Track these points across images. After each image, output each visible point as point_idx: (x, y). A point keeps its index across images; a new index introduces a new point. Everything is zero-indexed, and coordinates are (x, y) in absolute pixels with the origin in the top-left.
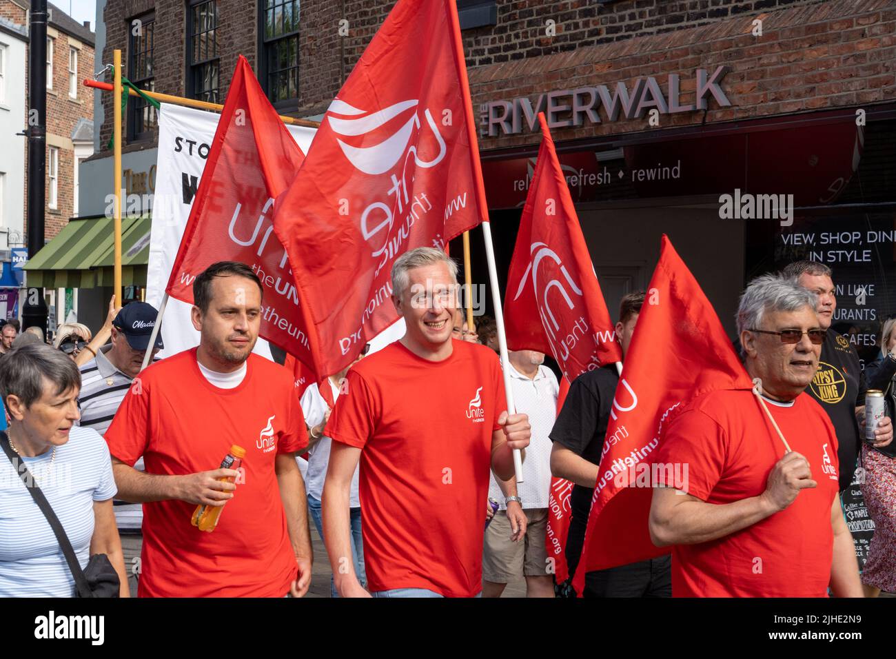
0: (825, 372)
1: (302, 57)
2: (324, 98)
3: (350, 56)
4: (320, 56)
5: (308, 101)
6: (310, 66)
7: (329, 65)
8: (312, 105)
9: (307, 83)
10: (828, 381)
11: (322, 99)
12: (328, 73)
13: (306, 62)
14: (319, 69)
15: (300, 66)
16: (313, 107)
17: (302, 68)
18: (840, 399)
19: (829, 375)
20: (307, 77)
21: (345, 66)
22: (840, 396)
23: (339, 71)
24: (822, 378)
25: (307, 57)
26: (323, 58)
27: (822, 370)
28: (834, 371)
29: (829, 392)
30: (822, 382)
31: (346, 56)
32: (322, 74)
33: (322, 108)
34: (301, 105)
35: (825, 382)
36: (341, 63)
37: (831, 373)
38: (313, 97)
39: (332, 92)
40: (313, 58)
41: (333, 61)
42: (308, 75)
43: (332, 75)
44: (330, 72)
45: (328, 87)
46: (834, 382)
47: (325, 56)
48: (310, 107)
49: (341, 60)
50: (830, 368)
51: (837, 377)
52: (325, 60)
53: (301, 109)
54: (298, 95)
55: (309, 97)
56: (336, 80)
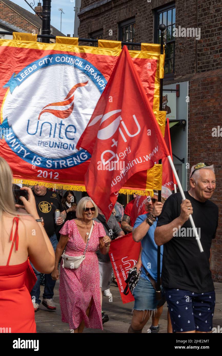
0: (46, 204)
1: (176, 53)
2: (187, 73)
3: (200, 53)
4: (185, 52)
5: (179, 75)
6: (180, 57)
7: (189, 57)
8: (181, 77)
9: (178, 66)
10: (46, 207)
11: (186, 74)
12: (189, 61)
13: (178, 56)
14: (185, 59)
15: (175, 57)
16: (181, 78)
17: (176, 58)
18: (49, 212)
19: (46, 205)
20: (179, 63)
21: (198, 57)
22: (49, 211)
23: (195, 60)
24: (44, 206)
25: (179, 53)
26: (187, 54)
27: (45, 204)
28: (48, 204)
29: (46, 210)
30: (44, 207)
31: (198, 53)
32: (186, 62)
33: (186, 78)
34: (175, 77)
35: (45, 207)
36: (196, 56)
37: (47, 204)
38: (182, 73)
39: (191, 70)
40: (182, 54)
41: (192, 55)
42: (179, 62)
43: (191, 62)
44: (190, 60)
45: (189, 68)
46: (48, 207)
47: (188, 53)
48: (180, 78)
49: (196, 55)
50: (47, 203)
51: (49, 205)
52: (188, 54)
53: (175, 79)
54: (174, 72)
55: (179, 73)
56: (193, 64)
